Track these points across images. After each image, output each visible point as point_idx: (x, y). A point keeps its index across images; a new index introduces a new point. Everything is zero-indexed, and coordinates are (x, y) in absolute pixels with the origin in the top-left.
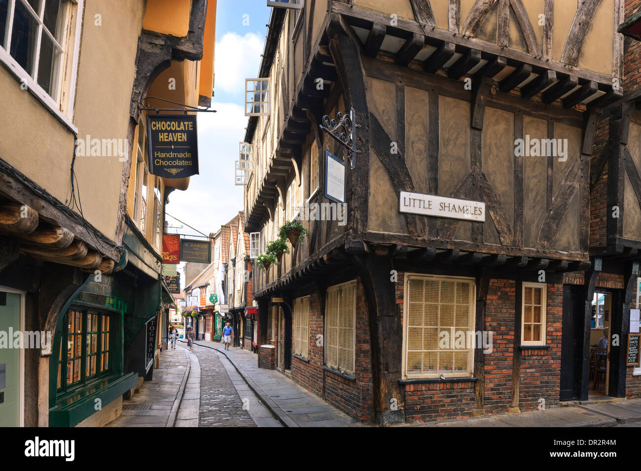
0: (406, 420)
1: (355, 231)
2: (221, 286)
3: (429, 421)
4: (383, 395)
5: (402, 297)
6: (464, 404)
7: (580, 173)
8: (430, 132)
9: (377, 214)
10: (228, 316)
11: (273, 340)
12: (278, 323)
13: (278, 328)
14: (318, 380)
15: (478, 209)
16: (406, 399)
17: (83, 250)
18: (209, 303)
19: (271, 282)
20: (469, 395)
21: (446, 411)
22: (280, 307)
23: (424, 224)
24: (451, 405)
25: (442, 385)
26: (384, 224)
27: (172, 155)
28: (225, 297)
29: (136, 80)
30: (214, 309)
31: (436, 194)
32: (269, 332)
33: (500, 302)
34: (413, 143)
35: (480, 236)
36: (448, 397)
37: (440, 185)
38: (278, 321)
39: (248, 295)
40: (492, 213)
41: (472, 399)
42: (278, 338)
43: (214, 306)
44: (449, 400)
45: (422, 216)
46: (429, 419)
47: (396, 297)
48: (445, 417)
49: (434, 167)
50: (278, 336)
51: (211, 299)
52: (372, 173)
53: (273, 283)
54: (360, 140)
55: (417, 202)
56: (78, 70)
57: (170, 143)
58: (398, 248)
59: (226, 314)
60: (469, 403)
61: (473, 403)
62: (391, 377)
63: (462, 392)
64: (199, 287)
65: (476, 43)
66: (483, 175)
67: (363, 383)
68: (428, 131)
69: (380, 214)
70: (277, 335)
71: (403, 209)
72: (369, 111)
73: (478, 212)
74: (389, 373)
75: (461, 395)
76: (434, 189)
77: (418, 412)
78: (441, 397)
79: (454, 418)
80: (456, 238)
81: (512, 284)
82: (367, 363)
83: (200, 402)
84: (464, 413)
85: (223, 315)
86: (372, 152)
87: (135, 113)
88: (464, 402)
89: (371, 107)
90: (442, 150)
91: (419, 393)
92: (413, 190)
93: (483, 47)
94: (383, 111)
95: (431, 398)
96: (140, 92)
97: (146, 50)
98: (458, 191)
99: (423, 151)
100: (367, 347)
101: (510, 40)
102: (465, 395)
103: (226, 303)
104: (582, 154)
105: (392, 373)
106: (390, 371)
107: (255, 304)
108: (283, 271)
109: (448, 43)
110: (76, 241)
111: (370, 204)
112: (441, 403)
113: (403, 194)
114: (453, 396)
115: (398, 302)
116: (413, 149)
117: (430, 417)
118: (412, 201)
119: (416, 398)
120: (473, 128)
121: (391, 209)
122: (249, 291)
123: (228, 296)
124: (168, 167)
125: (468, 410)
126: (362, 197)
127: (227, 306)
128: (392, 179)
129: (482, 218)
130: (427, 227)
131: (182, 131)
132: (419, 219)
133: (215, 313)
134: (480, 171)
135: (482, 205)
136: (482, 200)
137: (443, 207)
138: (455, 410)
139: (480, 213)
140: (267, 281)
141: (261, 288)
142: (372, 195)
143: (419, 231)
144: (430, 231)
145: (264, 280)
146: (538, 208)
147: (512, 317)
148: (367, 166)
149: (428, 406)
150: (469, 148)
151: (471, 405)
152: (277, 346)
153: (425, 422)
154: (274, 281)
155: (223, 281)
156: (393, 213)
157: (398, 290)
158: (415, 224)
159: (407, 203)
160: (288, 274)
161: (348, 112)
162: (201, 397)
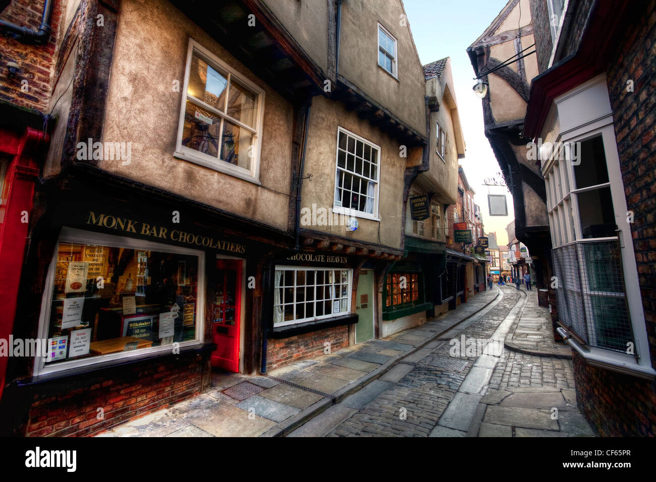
17: (386, 255)
26: (538, 221)
27: (420, 211)
29: (405, 186)
52: (525, 195)
56: (379, 205)
57: (419, 207)
72: (519, 163)
86: (524, 183)
94: (529, 161)
97: (408, 175)
110: (383, 253)
121: (542, 211)
124: (419, 217)
131: (423, 202)
156: (543, 215)
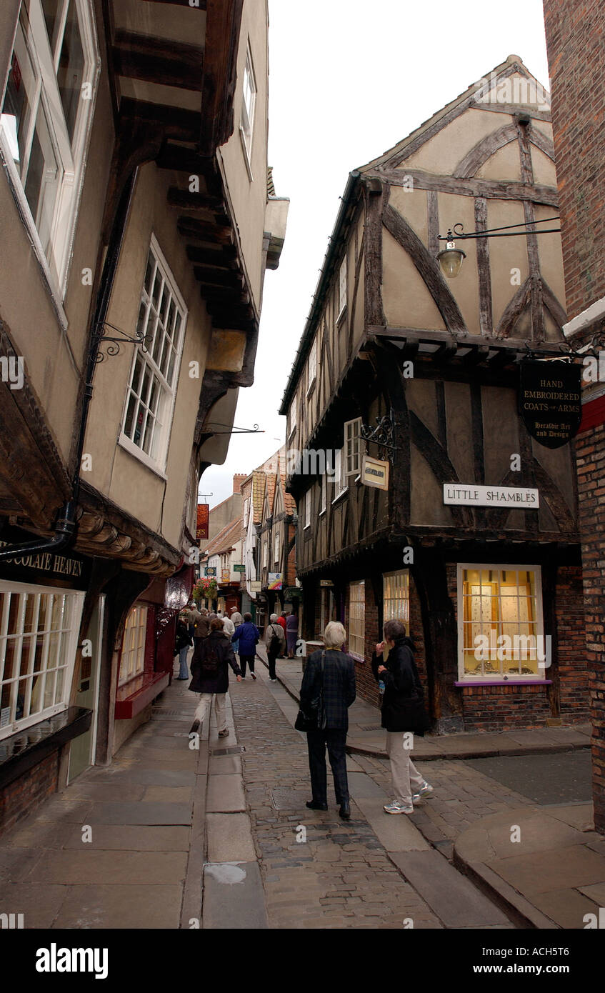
0: (465, 728)
1: (397, 526)
2: (252, 555)
3: (493, 730)
4: (437, 699)
5: (455, 590)
6: (536, 711)
8: (474, 421)
9: (420, 508)
10: (260, 597)
12: (329, 612)
15: (530, 496)
16: (464, 704)
19: (318, 560)
20: (541, 701)
21: (513, 719)
22: (331, 592)
23: (470, 514)
24: (519, 712)
25: (506, 689)
26: (428, 517)
28: (257, 571)
29: (199, 411)
30: (241, 587)
31: (483, 484)
32: (317, 623)
33: (573, 592)
34: (455, 435)
35: (535, 524)
36: (516, 702)
37: (487, 474)
38: (328, 609)
39: (289, 569)
40: (547, 499)
41: (546, 706)
44: (516, 706)
45: (468, 507)
46: (492, 728)
47: (449, 589)
48: (513, 726)
49: (479, 456)
52: (413, 468)
53: (322, 562)
54: (400, 437)
55: (462, 494)
56: (169, 442)
58: (444, 541)
59: (257, 596)
60: (542, 711)
61: (546, 711)
62: (446, 678)
63: (532, 697)
64: (219, 555)
65: (510, 342)
66: (535, 460)
68: (471, 421)
69: (424, 508)
71: (447, 501)
72: (409, 408)
73: (531, 499)
74: (444, 674)
75: (531, 701)
76: (481, 480)
77: (479, 720)
78: (507, 702)
79: (524, 728)
80: (507, 528)
84: (537, 722)
85: (254, 596)
86: (413, 447)
88: (535, 708)
89: (410, 406)
90: (486, 439)
91: (480, 698)
92: (457, 481)
93: (518, 345)
94: (423, 408)
95: (494, 703)
97: (208, 386)
98: (507, 478)
99: (466, 442)
101: (546, 335)
102: (536, 701)
103: (258, 579)
105: (448, 674)
106: (445, 672)
107: (298, 584)
108: (332, 550)
109: (482, 346)
111: (412, 499)
112: (507, 710)
113: (447, 487)
114: (521, 702)
115: (450, 595)
116: (455, 441)
117: (494, 725)
118: (457, 493)
119: (476, 703)
121: (435, 501)
122: (290, 564)
123: (262, 569)
125: (540, 719)
126: (404, 492)
127: (259, 583)
128: (434, 472)
129: (536, 505)
130: (474, 518)
132: (465, 510)
133: (241, 593)
134: (531, 455)
135: (535, 492)
136: (534, 487)
137: (491, 496)
138: (524, 718)
139: (532, 499)
140: (314, 559)
141: (306, 566)
142: (414, 489)
143: (466, 522)
144: (479, 521)
145: (310, 556)
148: (408, 461)
149: (491, 713)
150: (516, 435)
151: (544, 712)
153: (488, 731)
154: (323, 559)
155: (254, 548)
156: (437, 507)
157: (450, 582)
158: (462, 516)
159: (451, 495)
160: (338, 554)
161: (388, 413)
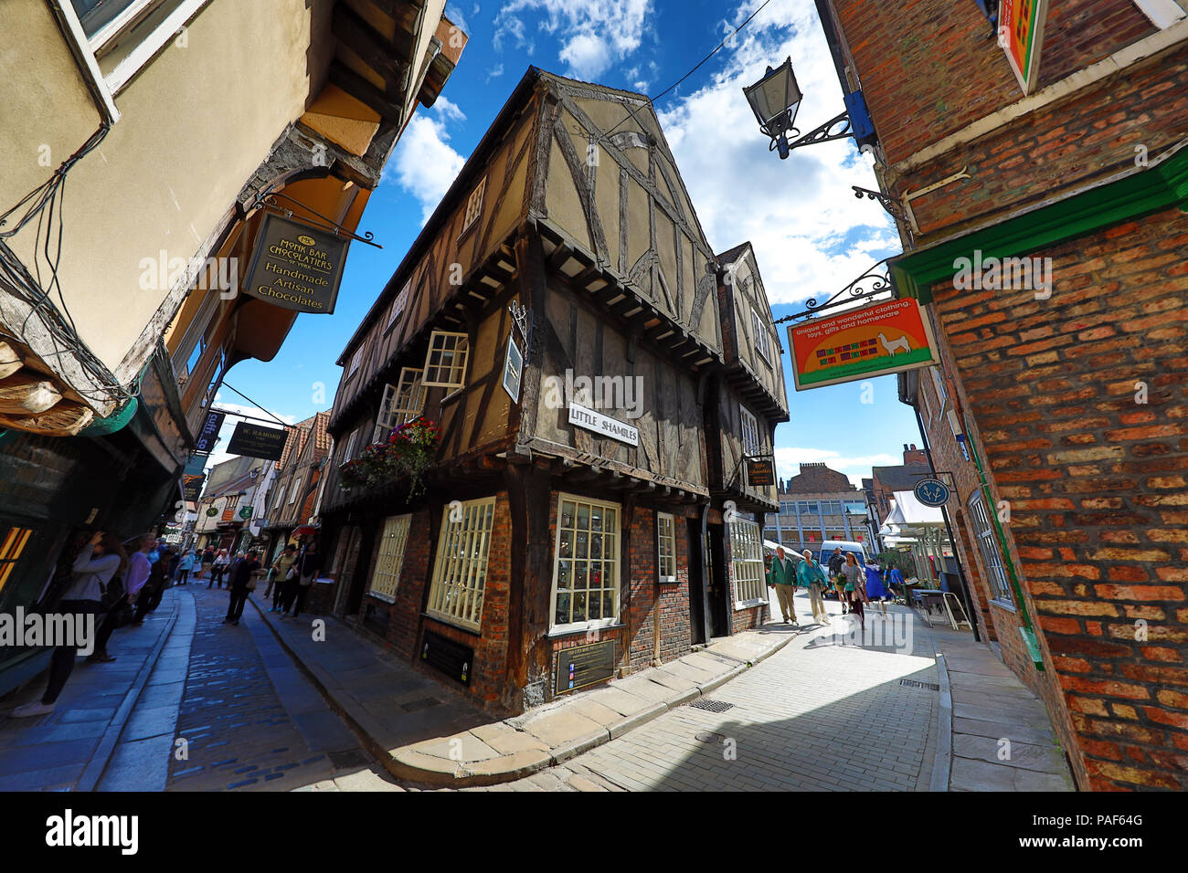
1: (523, 435)
2: (265, 496)
4: (524, 659)
7: (697, 419)
9: (546, 421)
10: (263, 536)
11: (334, 571)
12: (347, 549)
13: (345, 554)
14: (407, 634)
15: (633, 434)
18: (236, 517)
23: (589, 439)
26: (553, 433)
28: (266, 511)
30: (241, 526)
33: (641, 532)
34: (582, 358)
35: (635, 461)
38: (347, 546)
39: (304, 510)
40: (644, 440)
42: (342, 570)
43: (242, 523)
50: (342, 566)
51: (242, 512)
54: (536, 340)
55: (584, 416)
58: (565, 461)
59: (260, 534)
64: (227, 498)
65: (639, 291)
67: (494, 641)
69: (549, 421)
70: (341, 564)
71: (571, 420)
73: (632, 436)
80: (615, 459)
81: (649, 513)
82: (503, 609)
83: (185, 687)
85: (256, 534)
86: (545, 354)
87: (247, 201)
89: (548, 315)
90: (605, 372)
93: (643, 296)
94: (558, 321)
96: (266, 182)
97: (296, 143)
99: (590, 368)
100: (505, 586)
101: (659, 299)
103: (265, 519)
104: (697, 404)
105: (538, 624)
107: (314, 522)
109: (618, 282)
111: (539, 408)
113: (572, 406)
115: (551, 527)
116: (582, 363)
118: (580, 414)
120: (628, 360)
121: (560, 418)
122: (306, 506)
123: (272, 509)
126: (534, 400)
127: (266, 523)
129: (635, 443)
130: (591, 445)
132: (586, 434)
133: (241, 532)
135: (636, 431)
136: (635, 427)
137: (605, 425)
139: (634, 437)
141: (334, 501)
142: (543, 400)
143: (584, 448)
144: (594, 448)
146: (674, 441)
147: (652, 549)
148: (541, 367)
152: (339, 582)
155: (268, 491)
156: (562, 424)
158: (582, 439)
159: (575, 415)
162: (188, 677)
